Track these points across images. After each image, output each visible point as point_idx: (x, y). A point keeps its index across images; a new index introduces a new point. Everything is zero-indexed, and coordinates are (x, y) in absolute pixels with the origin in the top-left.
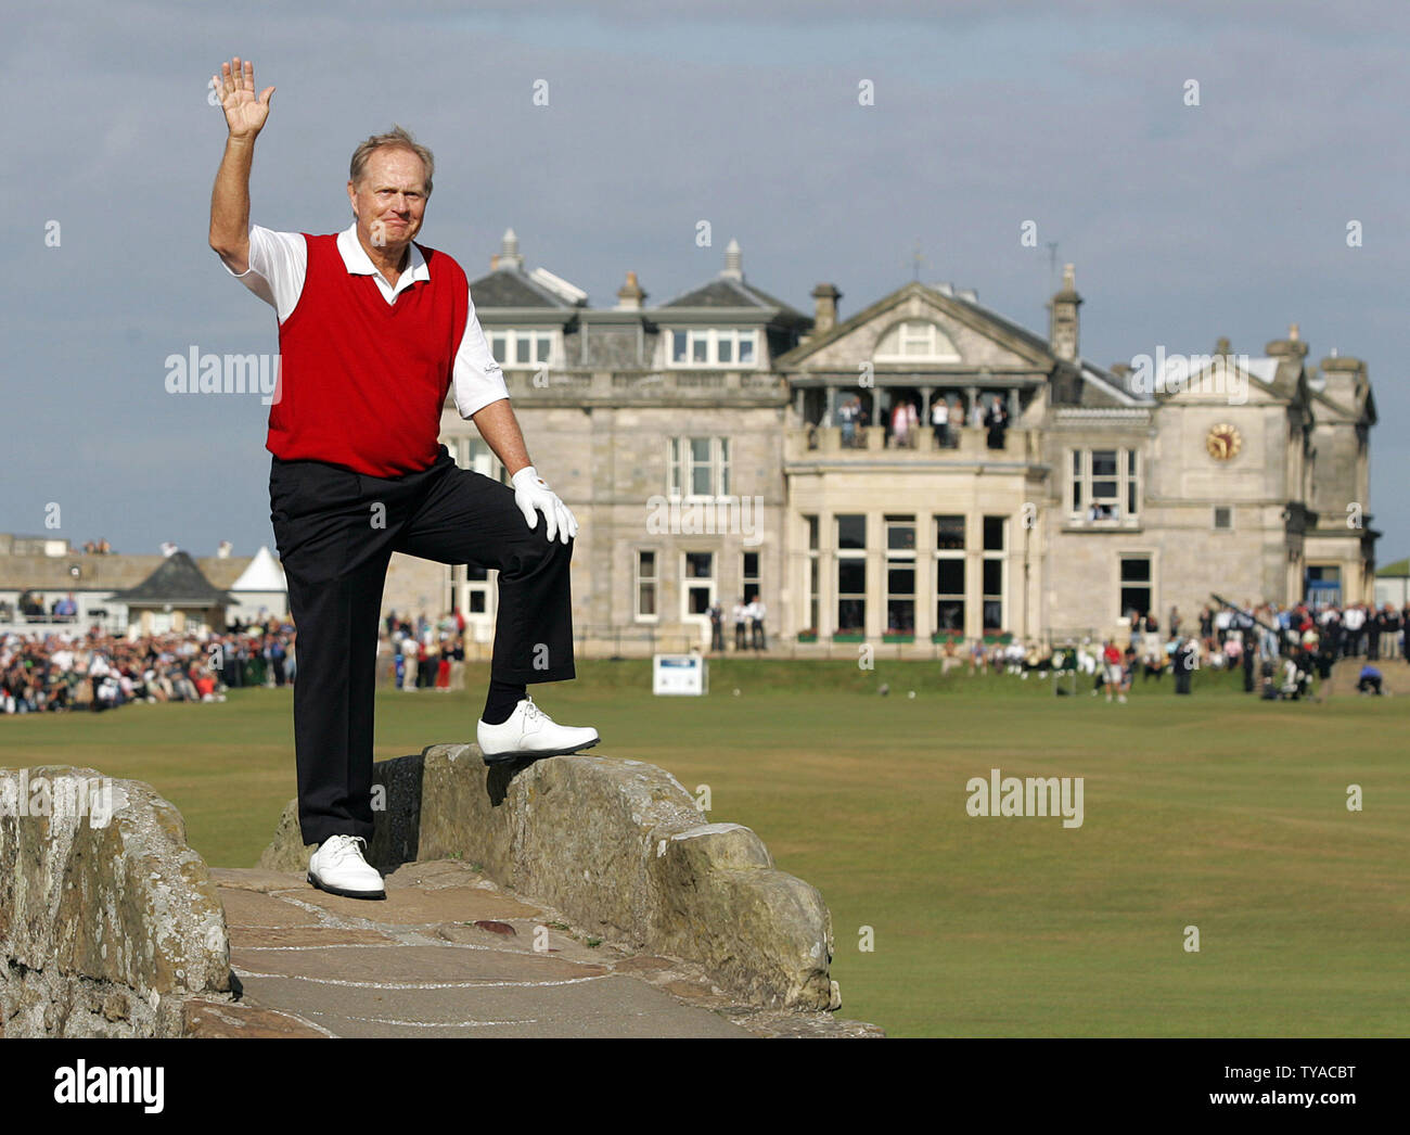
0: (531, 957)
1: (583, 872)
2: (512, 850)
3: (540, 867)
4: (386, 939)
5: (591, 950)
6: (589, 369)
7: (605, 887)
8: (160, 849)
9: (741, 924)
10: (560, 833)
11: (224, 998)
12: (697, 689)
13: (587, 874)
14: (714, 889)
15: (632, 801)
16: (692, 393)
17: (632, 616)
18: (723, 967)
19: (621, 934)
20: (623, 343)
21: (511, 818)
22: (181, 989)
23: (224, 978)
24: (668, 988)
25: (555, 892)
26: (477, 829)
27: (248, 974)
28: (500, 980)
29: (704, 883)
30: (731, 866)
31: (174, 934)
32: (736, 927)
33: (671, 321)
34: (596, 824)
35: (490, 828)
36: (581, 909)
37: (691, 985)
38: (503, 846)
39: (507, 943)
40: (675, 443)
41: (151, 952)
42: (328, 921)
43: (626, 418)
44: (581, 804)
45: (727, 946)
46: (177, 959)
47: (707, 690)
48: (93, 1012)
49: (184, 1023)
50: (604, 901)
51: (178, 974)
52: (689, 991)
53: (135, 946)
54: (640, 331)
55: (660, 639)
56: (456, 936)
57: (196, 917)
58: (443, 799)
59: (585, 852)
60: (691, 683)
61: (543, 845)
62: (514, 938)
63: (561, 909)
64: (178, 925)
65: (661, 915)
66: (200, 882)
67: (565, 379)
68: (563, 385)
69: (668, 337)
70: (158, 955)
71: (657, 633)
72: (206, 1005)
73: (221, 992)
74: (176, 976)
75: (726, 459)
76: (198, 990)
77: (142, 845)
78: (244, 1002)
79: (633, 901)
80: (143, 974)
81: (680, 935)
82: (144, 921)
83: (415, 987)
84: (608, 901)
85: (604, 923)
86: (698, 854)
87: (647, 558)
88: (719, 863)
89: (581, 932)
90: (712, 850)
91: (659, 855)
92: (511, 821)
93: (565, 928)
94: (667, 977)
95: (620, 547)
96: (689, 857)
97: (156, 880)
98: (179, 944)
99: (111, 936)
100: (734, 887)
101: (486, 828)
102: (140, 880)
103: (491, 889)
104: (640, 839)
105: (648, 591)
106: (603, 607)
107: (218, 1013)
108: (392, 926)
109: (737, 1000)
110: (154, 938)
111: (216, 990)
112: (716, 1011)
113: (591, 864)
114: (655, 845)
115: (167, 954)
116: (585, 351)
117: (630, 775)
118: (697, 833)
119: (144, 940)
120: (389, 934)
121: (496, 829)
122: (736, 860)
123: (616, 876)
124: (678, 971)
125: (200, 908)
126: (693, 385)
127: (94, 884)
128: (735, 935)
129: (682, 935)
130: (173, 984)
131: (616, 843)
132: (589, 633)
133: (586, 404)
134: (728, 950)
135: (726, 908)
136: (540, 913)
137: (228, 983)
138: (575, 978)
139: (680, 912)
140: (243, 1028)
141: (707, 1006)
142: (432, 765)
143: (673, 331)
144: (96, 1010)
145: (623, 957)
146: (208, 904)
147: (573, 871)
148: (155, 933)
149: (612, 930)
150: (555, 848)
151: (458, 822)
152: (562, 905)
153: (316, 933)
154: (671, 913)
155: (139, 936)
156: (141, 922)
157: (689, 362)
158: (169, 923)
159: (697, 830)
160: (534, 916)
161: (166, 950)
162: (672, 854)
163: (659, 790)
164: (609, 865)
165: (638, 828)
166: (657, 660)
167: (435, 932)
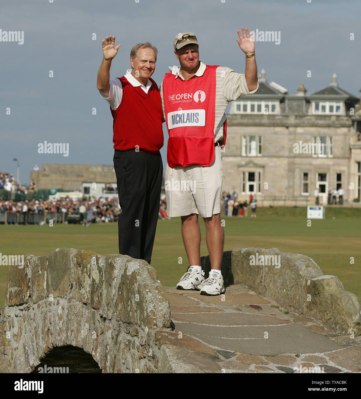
0: (267, 317)
1: (283, 290)
2: (261, 282)
3: (270, 288)
4: (220, 310)
5: (286, 315)
6: (288, 114)
7: (290, 295)
8: (149, 282)
9: (333, 308)
10: (276, 277)
11: (169, 330)
12: (321, 217)
13: (285, 290)
14: (325, 296)
15: (299, 267)
16: (321, 122)
17: (301, 194)
18: (328, 321)
19: (295, 310)
20: (299, 106)
21: (261, 272)
22: (155, 327)
23: (169, 323)
24: (310, 328)
25: (275, 296)
26: (250, 275)
27: (176, 322)
28: (256, 324)
29: (322, 294)
30: (331, 289)
31: (153, 309)
32: (332, 308)
33: (314, 99)
34: (288, 275)
35: (254, 275)
36: (283, 301)
37: (318, 327)
38: (258, 281)
39: (259, 312)
40: (315, 138)
41: (145, 315)
42: (202, 304)
43: (300, 130)
44: (283, 268)
45: (329, 315)
46: (154, 317)
47: (325, 217)
48: (127, 333)
49: (156, 338)
50: (290, 299)
51: (154, 322)
52: (317, 329)
53: (141, 312)
54: (304, 102)
55: (309, 201)
56: (243, 310)
57: (160, 304)
58: (239, 265)
59: (284, 283)
60: (319, 215)
61: (271, 281)
62: (262, 311)
63: (276, 301)
64: (154, 306)
65: (308, 304)
66: (161, 293)
67: (280, 117)
68: (279, 119)
69: (313, 104)
70: (148, 316)
71: (309, 199)
72: (163, 332)
73: (168, 328)
74: (153, 322)
75: (331, 143)
76: (160, 327)
77: (143, 281)
78: (175, 331)
79: (299, 299)
80: (143, 322)
81: (314, 311)
82: (144, 305)
83: (230, 326)
84: (291, 299)
85: (290, 306)
86: (320, 285)
87: (306, 175)
88: (327, 288)
89: (283, 309)
90: (325, 284)
91: (308, 285)
92: (261, 273)
93: (278, 307)
94: (310, 324)
95: (297, 171)
96: (317, 286)
97: (147, 292)
98: (155, 312)
99: (133, 309)
100: (332, 296)
101: (253, 274)
102: (143, 291)
103: (254, 294)
104: (302, 280)
105: (306, 185)
106: (291, 190)
107: (167, 335)
108: (223, 306)
109: (332, 332)
110: (147, 311)
111: (166, 327)
112: (325, 335)
113: (286, 287)
114: (307, 281)
115: (151, 316)
116: (287, 108)
117: (299, 259)
118: (320, 278)
119: (143, 311)
120: (221, 309)
121: (256, 275)
122: (332, 287)
123: (294, 291)
124: (313, 322)
125: (161, 301)
126: (321, 119)
127: (128, 293)
128: (332, 311)
129: (315, 311)
130: (152, 325)
131: (294, 281)
132: (287, 198)
133: (287, 125)
134: (329, 316)
135: (329, 302)
136: (269, 303)
137: (170, 325)
138: (281, 324)
139: (314, 303)
140: (175, 340)
141: (323, 334)
142: (236, 254)
143: (315, 103)
144: (128, 333)
145: (296, 317)
146: (164, 299)
147: (280, 289)
148: (147, 309)
149: (293, 308)
150: (275, 282)
151: (244, 273)
152: (277, 300)
153: (198, 308)
154: (311, 304)
155: (142, 310)
156: (143, 305)
157: (320, 112)
158: (152, 305)
159: (319, 277)
160: (268, 303)
161: (150, 314)
162: (312, 284)
163: (308, 264)
164: (292, 287)
165: (301, 276)
166: (309, 208)
167: (236, 308)
